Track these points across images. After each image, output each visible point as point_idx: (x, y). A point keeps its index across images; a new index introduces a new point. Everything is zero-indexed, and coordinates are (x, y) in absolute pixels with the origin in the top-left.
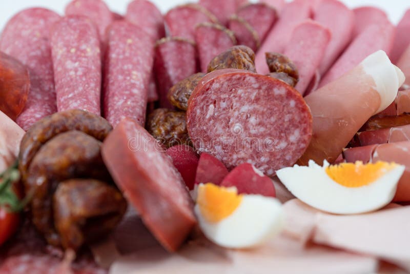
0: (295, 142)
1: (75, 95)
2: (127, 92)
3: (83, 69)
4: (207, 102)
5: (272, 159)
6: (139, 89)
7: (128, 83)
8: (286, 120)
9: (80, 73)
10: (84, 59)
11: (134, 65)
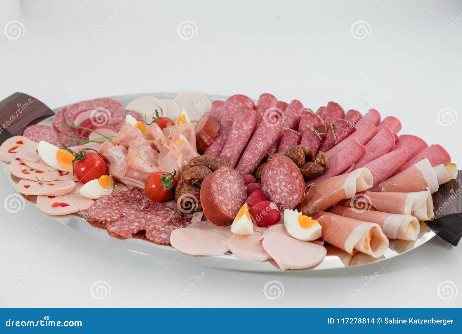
0: (295, 199)
1: (229, 147)
2: (252, 151)
3: (238, 135)
4: (270, 169)
5: (286, 204)
6: (259, 151)
7: (255, 147)
8: (294, 188)
9: (236, 137)
10: (241, 130)
11: (263, 139)
